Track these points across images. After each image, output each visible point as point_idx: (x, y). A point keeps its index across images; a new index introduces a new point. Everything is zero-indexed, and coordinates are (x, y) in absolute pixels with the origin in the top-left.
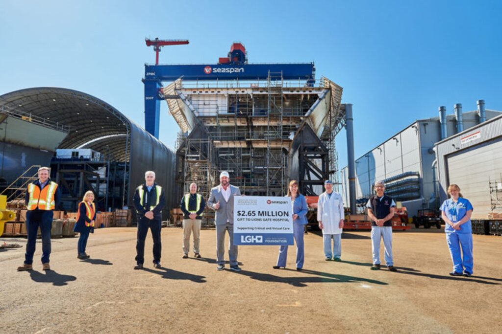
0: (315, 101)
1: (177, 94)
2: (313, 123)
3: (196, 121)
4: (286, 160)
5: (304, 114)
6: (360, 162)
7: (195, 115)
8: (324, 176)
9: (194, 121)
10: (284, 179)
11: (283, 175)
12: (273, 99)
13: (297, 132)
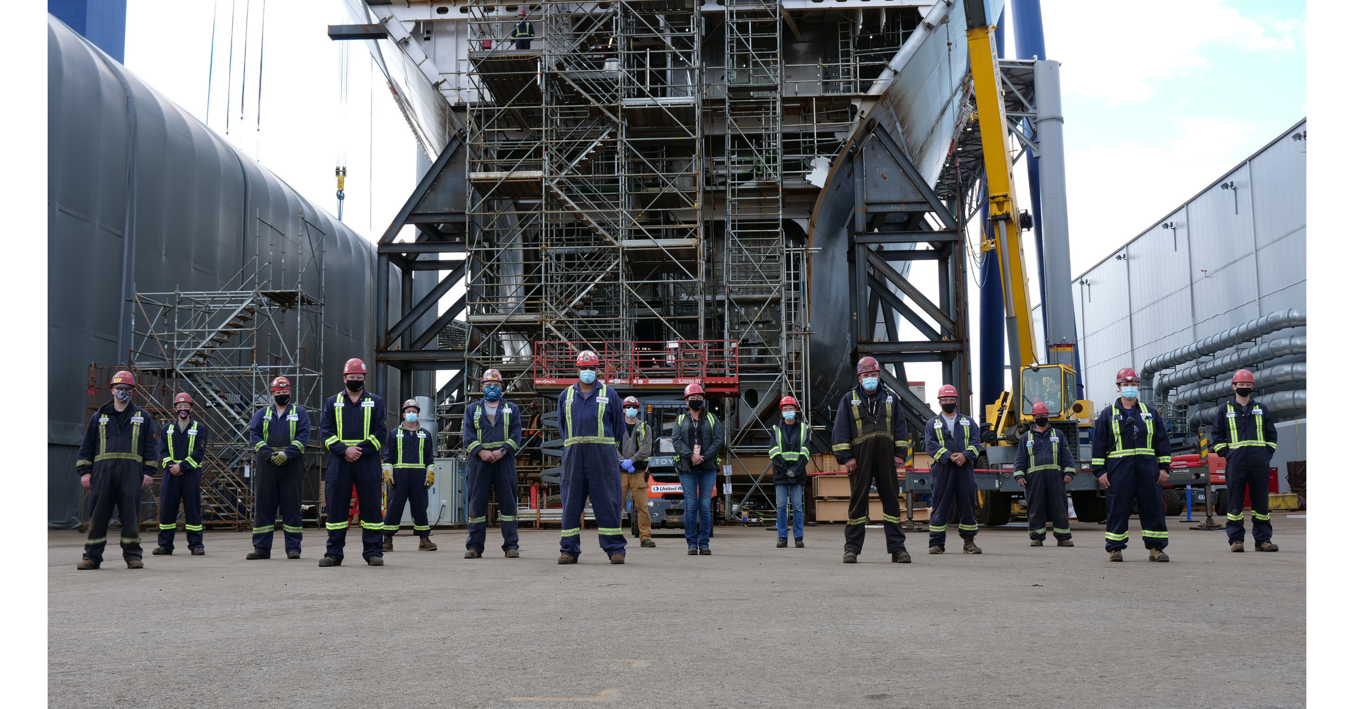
0: (906, 37)
1: (375, 21)
2: (902, 124)
3: (452, 123)
4: (796, 268)
5: (866, 87)
6: (1095, 283)
7: (444, 99)
8: (949, 326)
9: (443, 125)
10: (789, 337)
11: (784, 324)
12: (743, 28)
13: (841, 157)
